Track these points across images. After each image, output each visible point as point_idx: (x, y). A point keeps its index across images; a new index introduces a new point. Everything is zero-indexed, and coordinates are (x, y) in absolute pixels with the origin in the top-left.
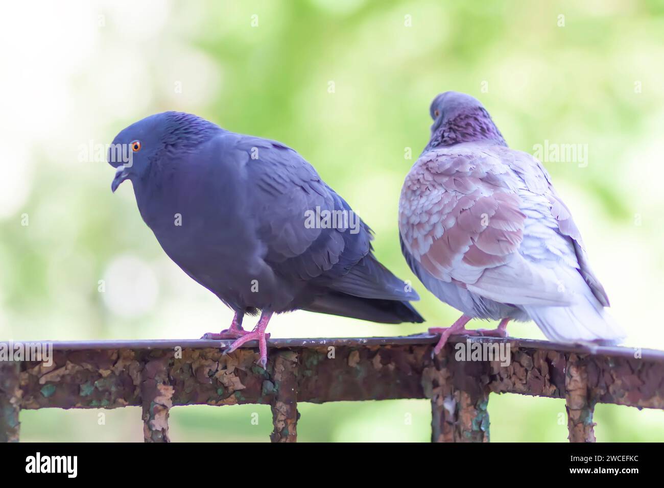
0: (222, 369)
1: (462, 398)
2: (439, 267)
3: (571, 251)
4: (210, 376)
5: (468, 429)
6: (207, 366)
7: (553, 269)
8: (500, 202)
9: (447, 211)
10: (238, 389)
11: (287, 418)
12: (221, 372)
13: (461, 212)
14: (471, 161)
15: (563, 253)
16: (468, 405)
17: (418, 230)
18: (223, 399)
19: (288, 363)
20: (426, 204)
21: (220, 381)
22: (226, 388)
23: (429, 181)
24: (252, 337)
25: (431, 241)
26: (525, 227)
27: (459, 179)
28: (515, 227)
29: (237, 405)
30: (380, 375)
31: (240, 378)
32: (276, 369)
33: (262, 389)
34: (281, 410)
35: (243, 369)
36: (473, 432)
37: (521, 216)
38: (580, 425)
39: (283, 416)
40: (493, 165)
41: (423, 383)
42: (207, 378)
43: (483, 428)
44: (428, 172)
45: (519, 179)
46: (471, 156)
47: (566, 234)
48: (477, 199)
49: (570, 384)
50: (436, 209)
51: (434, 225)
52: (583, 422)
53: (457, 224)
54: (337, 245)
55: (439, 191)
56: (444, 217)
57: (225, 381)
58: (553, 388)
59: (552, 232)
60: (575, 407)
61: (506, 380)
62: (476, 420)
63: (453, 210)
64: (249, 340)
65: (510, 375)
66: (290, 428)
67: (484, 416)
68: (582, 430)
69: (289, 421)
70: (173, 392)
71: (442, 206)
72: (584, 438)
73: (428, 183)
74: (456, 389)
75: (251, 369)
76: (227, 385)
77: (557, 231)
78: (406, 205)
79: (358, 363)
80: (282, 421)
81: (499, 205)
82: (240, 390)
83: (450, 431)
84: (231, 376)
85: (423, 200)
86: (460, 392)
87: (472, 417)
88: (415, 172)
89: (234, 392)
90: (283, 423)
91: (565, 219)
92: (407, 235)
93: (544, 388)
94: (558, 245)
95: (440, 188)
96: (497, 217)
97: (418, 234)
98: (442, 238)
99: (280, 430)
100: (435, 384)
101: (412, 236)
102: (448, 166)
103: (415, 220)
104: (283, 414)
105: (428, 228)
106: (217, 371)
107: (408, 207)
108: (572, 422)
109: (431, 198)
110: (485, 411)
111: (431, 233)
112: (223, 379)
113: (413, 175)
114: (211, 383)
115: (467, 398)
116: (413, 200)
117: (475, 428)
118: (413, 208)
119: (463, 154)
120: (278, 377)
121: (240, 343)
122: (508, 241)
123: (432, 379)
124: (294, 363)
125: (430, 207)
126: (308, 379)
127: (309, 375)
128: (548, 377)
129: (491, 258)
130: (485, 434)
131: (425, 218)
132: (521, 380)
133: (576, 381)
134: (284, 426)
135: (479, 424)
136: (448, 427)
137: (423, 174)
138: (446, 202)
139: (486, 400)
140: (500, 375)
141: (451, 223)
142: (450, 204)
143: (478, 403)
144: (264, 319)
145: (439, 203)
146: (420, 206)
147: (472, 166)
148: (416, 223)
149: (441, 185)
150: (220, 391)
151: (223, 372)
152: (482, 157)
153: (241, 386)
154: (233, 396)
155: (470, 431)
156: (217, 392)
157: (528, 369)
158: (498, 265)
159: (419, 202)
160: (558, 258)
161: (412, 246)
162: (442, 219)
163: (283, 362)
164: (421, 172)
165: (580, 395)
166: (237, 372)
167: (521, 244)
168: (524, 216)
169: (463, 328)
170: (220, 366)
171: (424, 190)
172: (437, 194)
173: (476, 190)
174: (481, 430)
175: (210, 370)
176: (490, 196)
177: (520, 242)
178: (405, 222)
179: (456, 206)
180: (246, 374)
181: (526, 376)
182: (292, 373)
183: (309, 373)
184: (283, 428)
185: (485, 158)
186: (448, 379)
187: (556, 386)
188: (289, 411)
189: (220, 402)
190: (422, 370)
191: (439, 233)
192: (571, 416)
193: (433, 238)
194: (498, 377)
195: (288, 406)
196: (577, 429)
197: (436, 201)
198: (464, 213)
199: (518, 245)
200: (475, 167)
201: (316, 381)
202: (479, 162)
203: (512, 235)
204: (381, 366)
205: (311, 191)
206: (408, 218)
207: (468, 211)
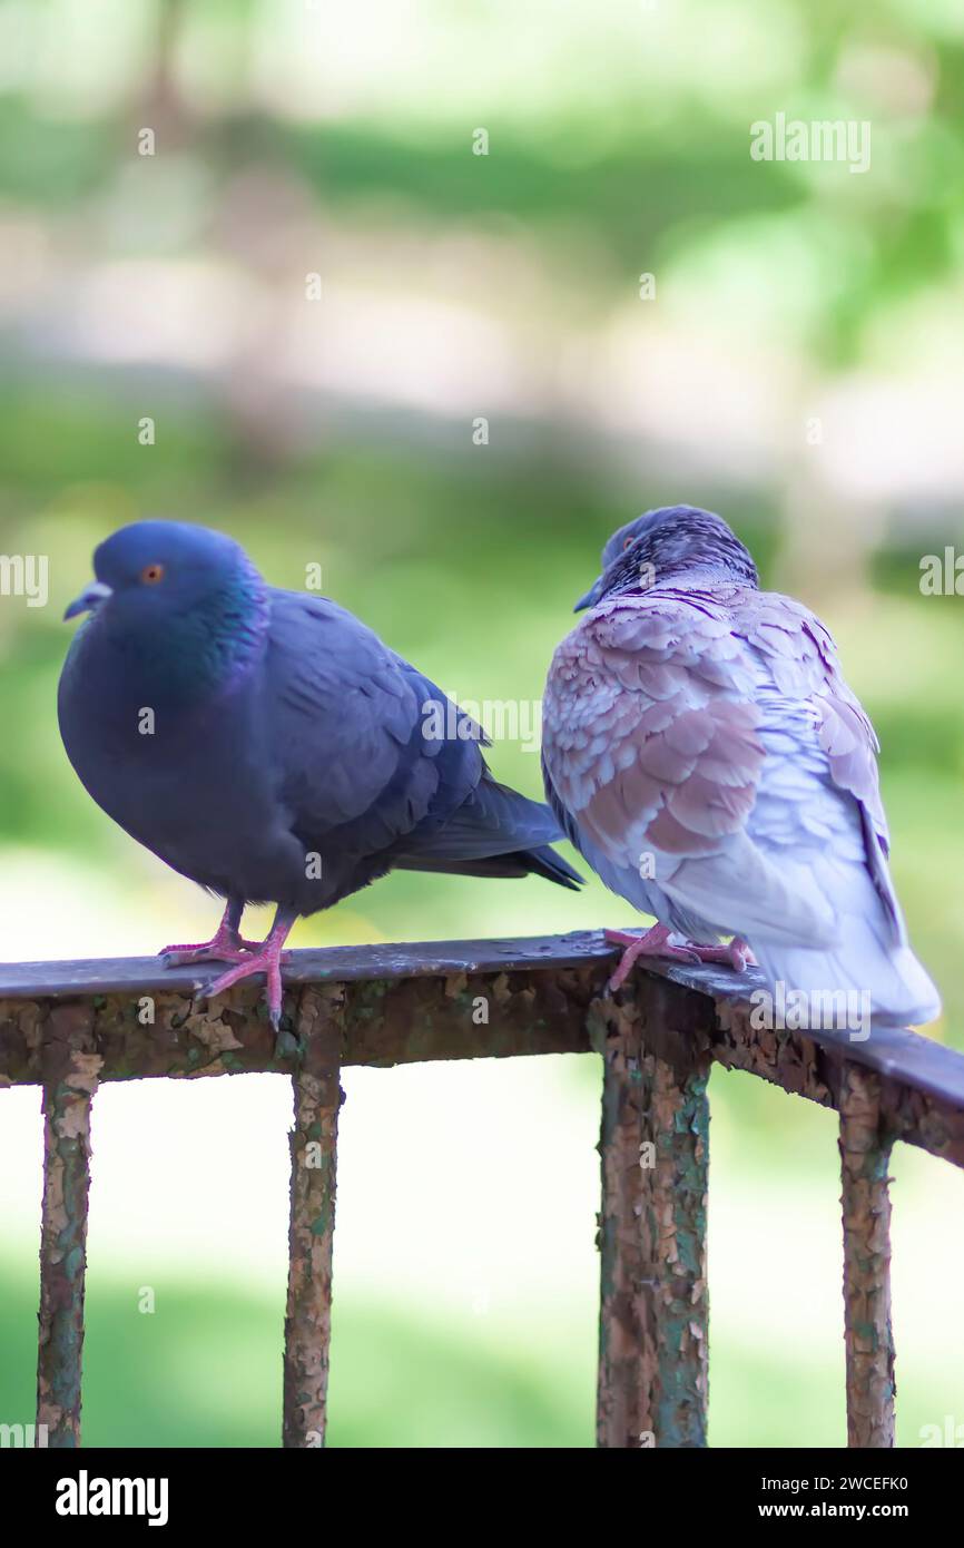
0: (200, 1013)
1: (659, 1072)
2: (606, 839)
3: (852, 825)
4: (177, 1026)
5: (666, 1131)
6: (170, 1008)
7: (810, 863)
8: (719, 722)
9: (622, 732)
10: (229, 1048)
11: (321, 1105)
12: (196, 1017)
13: (647, 738)
14: (673, 626)
15: (834, 831)
16: (669, 1087)
17: (571, 760)
18: (198, 1068)
19: (326, 1003)
20: (586, 713)
21: (195, 1037)
22: (206, 1047)
23: (596, 665)
24: (253, 968)
25: (592, 788)
26: (764, 775)
27: (648, 667)
28: (743, 780)
29: (227, 1075)
30: (506, 1011)
31: (233, 1029)
32: (302, 1012)
33: (274, 1046)
34: (310, 1089)
35: (240, 1012)
36: (676, 1136)
37: (756, 753)
38: (863, 1182)
39: (312, 1101)
40: (714, 639)
41: (590, 1024)
42: (169, 1031)
43: (695, 1130)
44: (594, 646)
45: (761, 668)
46: (676, 617)
47: (843, 785)
48: (678, 714)
49: (847, 1103)
50: (600, 727)
51: (598, 759)
52: (868, 1177)
53: (639, 762)
54: (424, 782)
55: (609, 691)
56: (616, 745)
57: (205, 1034)
58: (823, 1090)
59: (815, 785)
60: (854, 1148)
61: (741, 1048)
62: (684, 1114)
63: (632, 733)
64: (248, 973)
65: (749, 1041)
66: (325, 1123)
67: (698, 1105)
68: (866, 1190)
69: (323, 1111)
70: (102, 1064)
71: (614, 721)
72: (869, 1206)
73: (593, 670)
74: (649, 1050)
75: (255, 1010)
76: (206, 1042)
77: (827, 781)
78: (551, 708)
79: (464, 991)
80: (310, 1109)
81: (718, 729)
82: (233, 1051)
83: (634, 1123)
84: (215, 1024)
85: (580, 705)
86: (656, 1060)
87: (675, 1108)
88: (573, 641)
89: (221, 1053)
90: (312, 1113)
91: (842, 753)
92: (552, 765)
93: (806, 1084)
94: (824, 814)
95: (611, 682)
96: (713, 754)
97: (572, 770)
98: (612, 782)
99: (306, 1128)
100: (612, 1031)
101: (561, 772)
102: (631, 633)
103: (565, 741)
104: (311, 1097)
105: (586, 762)
106: (189, 1015)
107: (556, 713)
108: (848, 1174)
109: (595, 701)
110: (703, 1098)
111: (590, 773)
112: (200, 1030)
113: (569, 647)
114: (176, 1040)
115: (667, 1073)
116: (565, 700)
117: (681, 1128)
118: (564, 716)
119: (662, 611)
120: (305, 1027)
121: (230, 981)
122: (726, 810)
123: (607, 1019)
124: (341, 1003)
125: (591, 720)
126: (366, 1024)
127: (368, 1016)
128: (813, 1067)
129: (695, 840)
130: (700, 1140)
131: (581, 742)
132: (767, 1056)
133: (858, 1099)
134: (314, 1119)
135: (689, 1121)
136: (632, 1115)
137: (586, 649)
138: (621, 713)
139: (702, 1078)
140: (731, 1036)
141: (628, 758)
142: (627, 719)
143: (689, 1081)
144: (279, 930)
145: (608, 713)
146: (575, 716)
147: (672, 639)
148: (567, 747)
149: (614, 676)
150: (193, 1053)
151: (201, 1016)
152: (695, 619)
153: (234, 1044)
154: (218, 1061)
155: (671, 1135)
156: (187, 1054)
157: (780, 1039)
158: (705, 854)
159: (573, 708)
160: (821, 844)
161: (561, 787)
162: (611, 748)
163: (316, 1000)
164: (583, 643)
165: (865, 1127)
166: (226, 1017)
167: (752, 816)
168: (762, 751)
169: (664, 942)
170: (195, 1008)
171: (584, 683)
172: (605, 696)
173: (679, 693)
174: (691, 1132)
175: (176, 1015)
176: (701, 710)
177: (747, 812)
178: (549, 741)
179: (639, 725)
180: (244, 1020)
181: (777, 1051)
182: (333, 1022)
183: (366, 1013)
184: (312, 1124)
185: (700, 623)
186: (635, 1023)
187: (828, 1087)
188: (325, 1092)
189: (192, 1074)
190: (590, 1000)
191: (606, 774)
192: (848, 1163)
193: (596, 782)
194: (726, 1037)
195: (323, 1084)
196: (855, 1187)
197: (602, 710)
198: (652, 743)
199: (744, 817)
200: (678, 639)
201: (382, 1026)
202: (687, 629)
203: (734, 797)
204: (508, 994)
205: (379, 691)
206: (555, 735)
207: (660, 738)
